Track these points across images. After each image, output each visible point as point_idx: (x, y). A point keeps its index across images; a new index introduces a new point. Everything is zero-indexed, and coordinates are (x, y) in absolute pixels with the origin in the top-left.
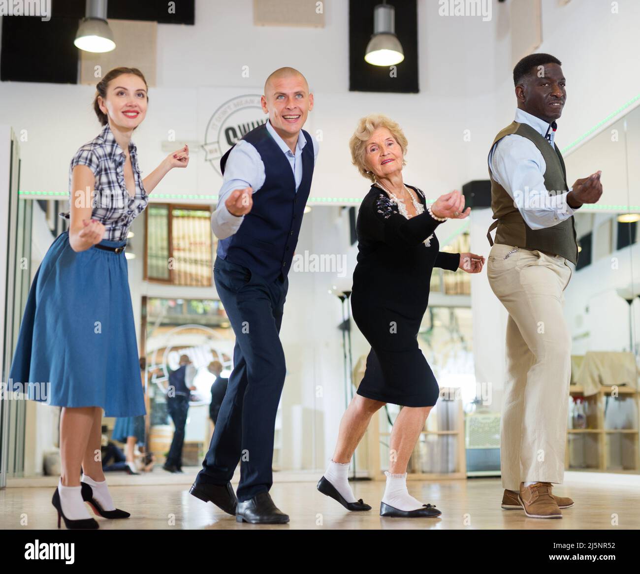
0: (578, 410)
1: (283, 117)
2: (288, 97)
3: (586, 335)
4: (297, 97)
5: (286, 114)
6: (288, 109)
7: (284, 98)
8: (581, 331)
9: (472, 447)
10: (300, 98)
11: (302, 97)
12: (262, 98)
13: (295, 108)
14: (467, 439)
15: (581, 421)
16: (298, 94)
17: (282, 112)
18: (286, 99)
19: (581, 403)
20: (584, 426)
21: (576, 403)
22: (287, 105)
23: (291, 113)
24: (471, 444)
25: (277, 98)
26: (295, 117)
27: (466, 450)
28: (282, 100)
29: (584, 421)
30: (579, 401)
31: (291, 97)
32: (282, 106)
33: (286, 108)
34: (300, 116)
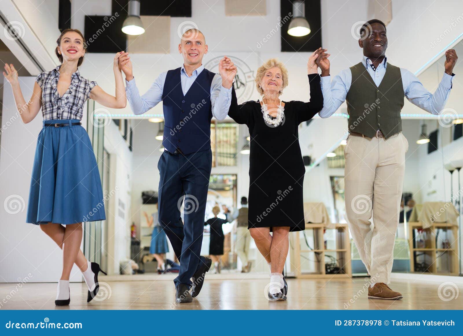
0: (420, 237)
1: (189, 54)
2: (192, 44)
3: (434, 192)
4: (197, 44)
5: (190, 52)
6: (192, 49)
7: (190, 44)
8: (431, 190)
9: (355, 259)
10: (199, 45)
11: (201, 44)
12: (179, 45)
13: (195, 49)
14: (352, 254)
15: (422, 244)
16: (198, 42)
17: (189, 51)
18: (191, 44)
19: (422, 232)
20: (424, 247)
21: (419, 232)
22: (191, 48)
23: (193, 52)
24: (354, 257)
25: (186, 44)
26: (196, 55)
27: (351, 261)
28: (189, 45)
29: (423, 243)
30: (420, 232)
31: (194, 43)
32: (188, 48)
33: (191, 49)
34: (198, 55)
